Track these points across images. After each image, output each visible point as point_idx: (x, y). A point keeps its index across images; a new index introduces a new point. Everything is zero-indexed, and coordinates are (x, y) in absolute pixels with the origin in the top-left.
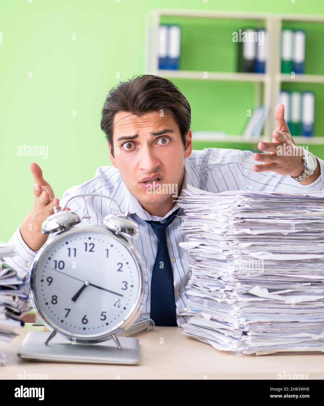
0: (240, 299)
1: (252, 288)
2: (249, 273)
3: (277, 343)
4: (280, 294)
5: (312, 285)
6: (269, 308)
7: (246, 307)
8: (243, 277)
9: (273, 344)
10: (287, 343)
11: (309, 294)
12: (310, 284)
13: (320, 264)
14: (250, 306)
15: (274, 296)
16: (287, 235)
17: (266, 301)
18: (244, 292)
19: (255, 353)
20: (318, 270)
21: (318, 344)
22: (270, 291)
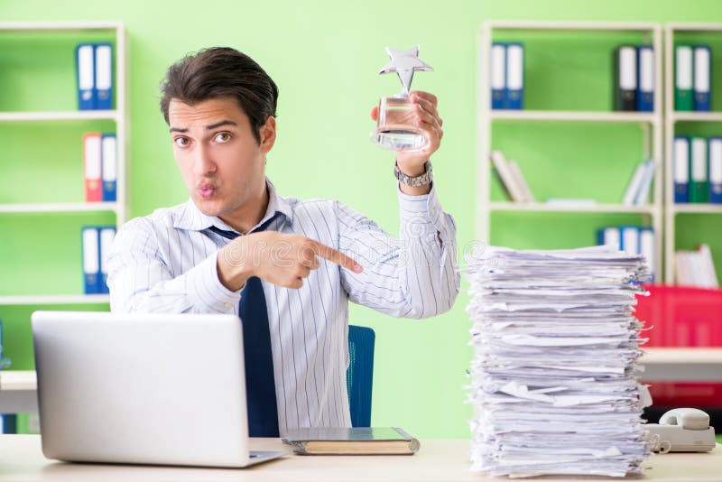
0: (488, 399)
1: (504, 384)
2: (504, 364)
3: (540, 462)
4: (547, 394)
5: (597, 381)
6: (534, 413)
7: (499, 411)
8: (494, 370)
9: (535, 462)
10: (557, 461)
11: (592, 393)
12: (592, 379)
13: (607, 352)
14: (505, 410)
15: (536, 396)
16: (563, 312)
17: (527, 403)
18: (496, 390)
19: (507, 475)
20: (604, 359)
21: (605, 464)
22: (530, 388)
